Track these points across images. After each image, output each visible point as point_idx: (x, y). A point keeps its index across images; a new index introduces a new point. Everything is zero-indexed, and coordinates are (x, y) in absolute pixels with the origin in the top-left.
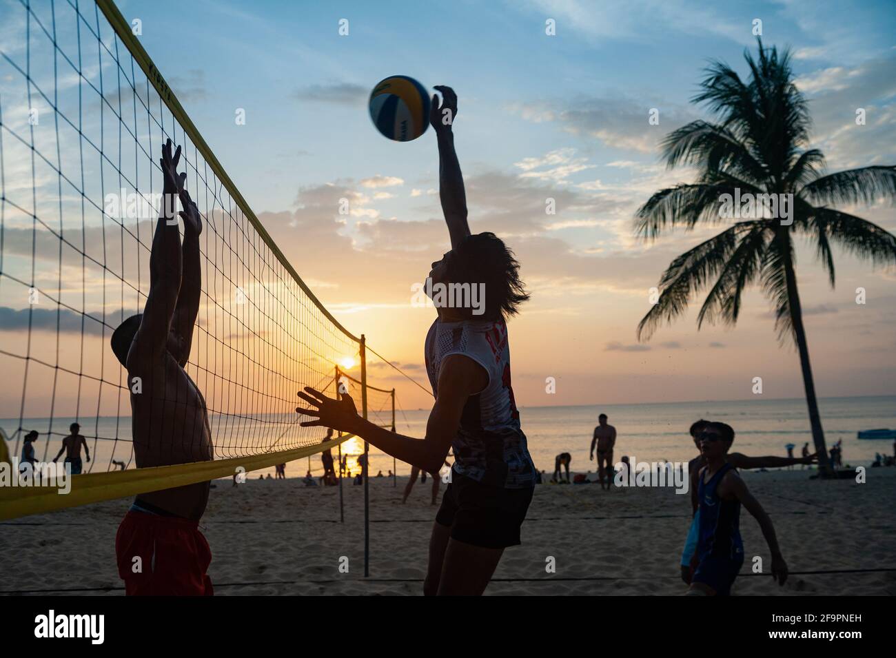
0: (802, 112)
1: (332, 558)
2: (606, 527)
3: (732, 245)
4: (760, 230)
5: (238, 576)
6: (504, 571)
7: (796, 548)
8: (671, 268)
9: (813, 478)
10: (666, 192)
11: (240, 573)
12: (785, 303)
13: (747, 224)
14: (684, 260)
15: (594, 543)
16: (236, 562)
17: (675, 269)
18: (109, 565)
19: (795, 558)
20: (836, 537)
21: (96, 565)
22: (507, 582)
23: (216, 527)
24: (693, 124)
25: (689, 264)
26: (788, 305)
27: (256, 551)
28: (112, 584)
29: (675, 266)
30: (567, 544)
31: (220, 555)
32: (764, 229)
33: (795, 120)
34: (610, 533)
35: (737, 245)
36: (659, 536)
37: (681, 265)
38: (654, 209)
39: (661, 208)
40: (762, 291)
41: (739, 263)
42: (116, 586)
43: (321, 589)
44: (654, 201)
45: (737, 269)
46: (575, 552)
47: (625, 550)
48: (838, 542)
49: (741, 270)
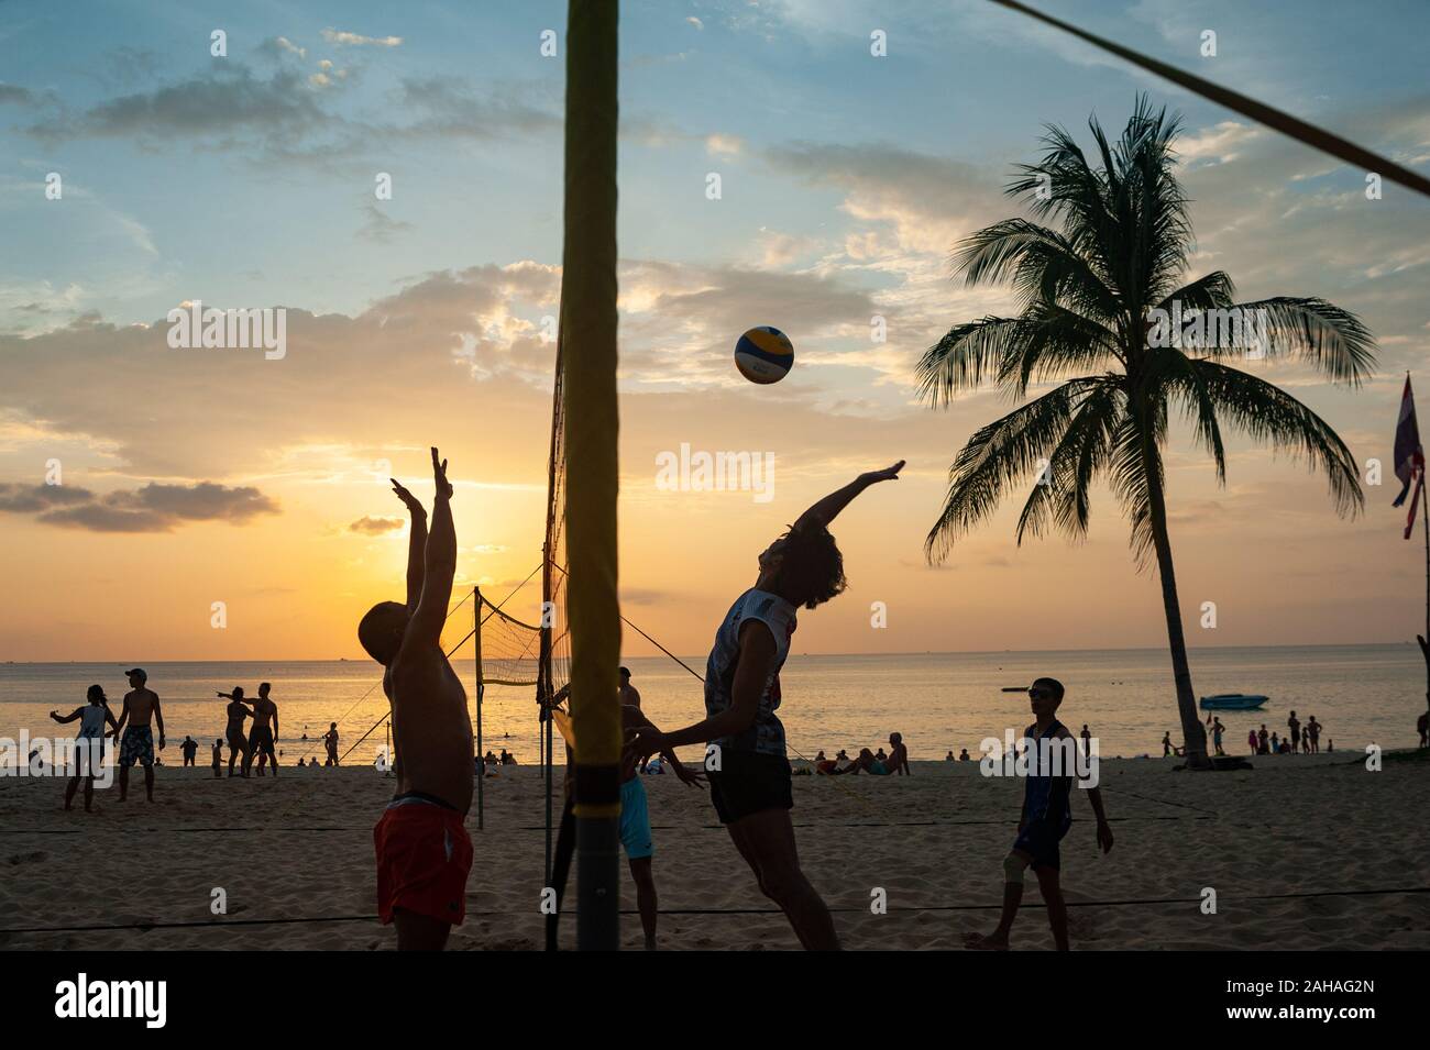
0: (1177, 216)
1: (485, 882)
2: (889, 837)
3: (1066, 413)
4: (1106, 391)
5: (347, 907)
6: (751, 899)
7: (1172, 867)
8: (971, 445)
9: (1177, 769)
10: (968, 329)
11: (349, 904)
12: (1146, 505)
13: (1088, 381)
14: (992, 434)
15: (876, 860)
16: (338, 887)
17: (977, 447)
18: (136, 892)
19: (1173, 881)
20: (1229, 852)
21: (116, 893)
22: (759, 915)
23: (284, 836)
24: (1009, 222)
25: (998, 440)
26: (1149, 508)
27: (364, 871)
28: (151, 919)
29: (977, 443)
30: (838, 862)
31: (308, 876)
32: (1113, 390)
33: (1167, 226)
34: (898, 846)
35: (1074, 415)
36: (970, 850)
37: (987, 441)
38: (948, 355)
39: (960, 354)
40: (1112, 488)
41: (1078, 442)
42: (159, 923)
43: (484, 924)
44: (949, 342)
45: (1075, 450)
46: (850, 872)
47: (924, 871)
48: (1230, 858)
49: (1081, 452)
